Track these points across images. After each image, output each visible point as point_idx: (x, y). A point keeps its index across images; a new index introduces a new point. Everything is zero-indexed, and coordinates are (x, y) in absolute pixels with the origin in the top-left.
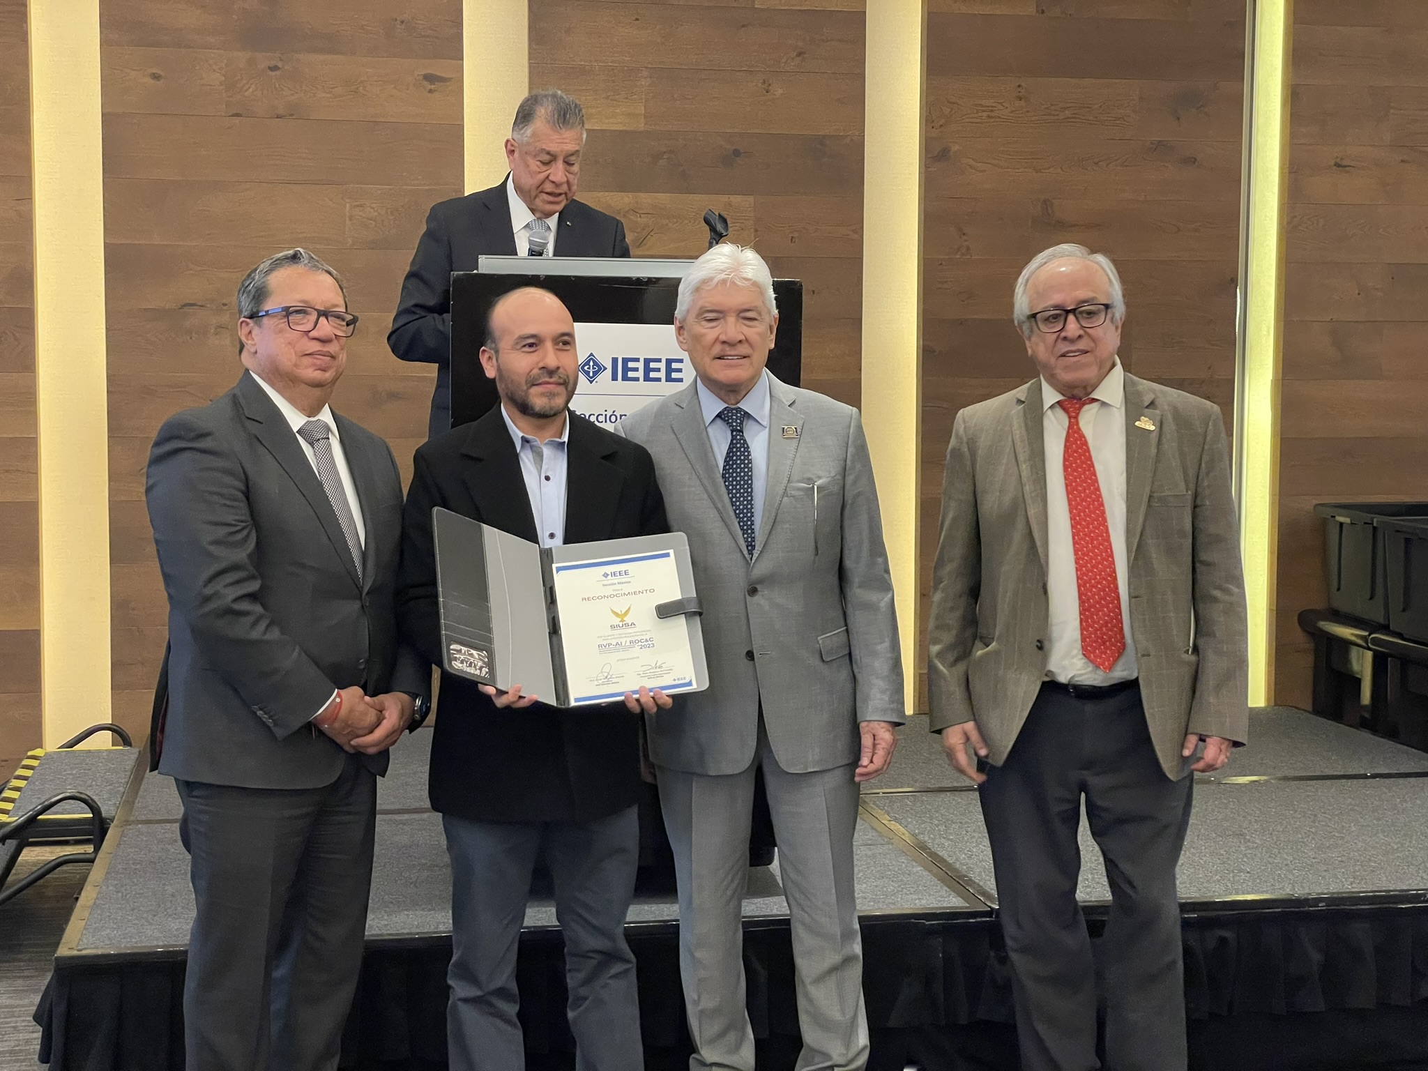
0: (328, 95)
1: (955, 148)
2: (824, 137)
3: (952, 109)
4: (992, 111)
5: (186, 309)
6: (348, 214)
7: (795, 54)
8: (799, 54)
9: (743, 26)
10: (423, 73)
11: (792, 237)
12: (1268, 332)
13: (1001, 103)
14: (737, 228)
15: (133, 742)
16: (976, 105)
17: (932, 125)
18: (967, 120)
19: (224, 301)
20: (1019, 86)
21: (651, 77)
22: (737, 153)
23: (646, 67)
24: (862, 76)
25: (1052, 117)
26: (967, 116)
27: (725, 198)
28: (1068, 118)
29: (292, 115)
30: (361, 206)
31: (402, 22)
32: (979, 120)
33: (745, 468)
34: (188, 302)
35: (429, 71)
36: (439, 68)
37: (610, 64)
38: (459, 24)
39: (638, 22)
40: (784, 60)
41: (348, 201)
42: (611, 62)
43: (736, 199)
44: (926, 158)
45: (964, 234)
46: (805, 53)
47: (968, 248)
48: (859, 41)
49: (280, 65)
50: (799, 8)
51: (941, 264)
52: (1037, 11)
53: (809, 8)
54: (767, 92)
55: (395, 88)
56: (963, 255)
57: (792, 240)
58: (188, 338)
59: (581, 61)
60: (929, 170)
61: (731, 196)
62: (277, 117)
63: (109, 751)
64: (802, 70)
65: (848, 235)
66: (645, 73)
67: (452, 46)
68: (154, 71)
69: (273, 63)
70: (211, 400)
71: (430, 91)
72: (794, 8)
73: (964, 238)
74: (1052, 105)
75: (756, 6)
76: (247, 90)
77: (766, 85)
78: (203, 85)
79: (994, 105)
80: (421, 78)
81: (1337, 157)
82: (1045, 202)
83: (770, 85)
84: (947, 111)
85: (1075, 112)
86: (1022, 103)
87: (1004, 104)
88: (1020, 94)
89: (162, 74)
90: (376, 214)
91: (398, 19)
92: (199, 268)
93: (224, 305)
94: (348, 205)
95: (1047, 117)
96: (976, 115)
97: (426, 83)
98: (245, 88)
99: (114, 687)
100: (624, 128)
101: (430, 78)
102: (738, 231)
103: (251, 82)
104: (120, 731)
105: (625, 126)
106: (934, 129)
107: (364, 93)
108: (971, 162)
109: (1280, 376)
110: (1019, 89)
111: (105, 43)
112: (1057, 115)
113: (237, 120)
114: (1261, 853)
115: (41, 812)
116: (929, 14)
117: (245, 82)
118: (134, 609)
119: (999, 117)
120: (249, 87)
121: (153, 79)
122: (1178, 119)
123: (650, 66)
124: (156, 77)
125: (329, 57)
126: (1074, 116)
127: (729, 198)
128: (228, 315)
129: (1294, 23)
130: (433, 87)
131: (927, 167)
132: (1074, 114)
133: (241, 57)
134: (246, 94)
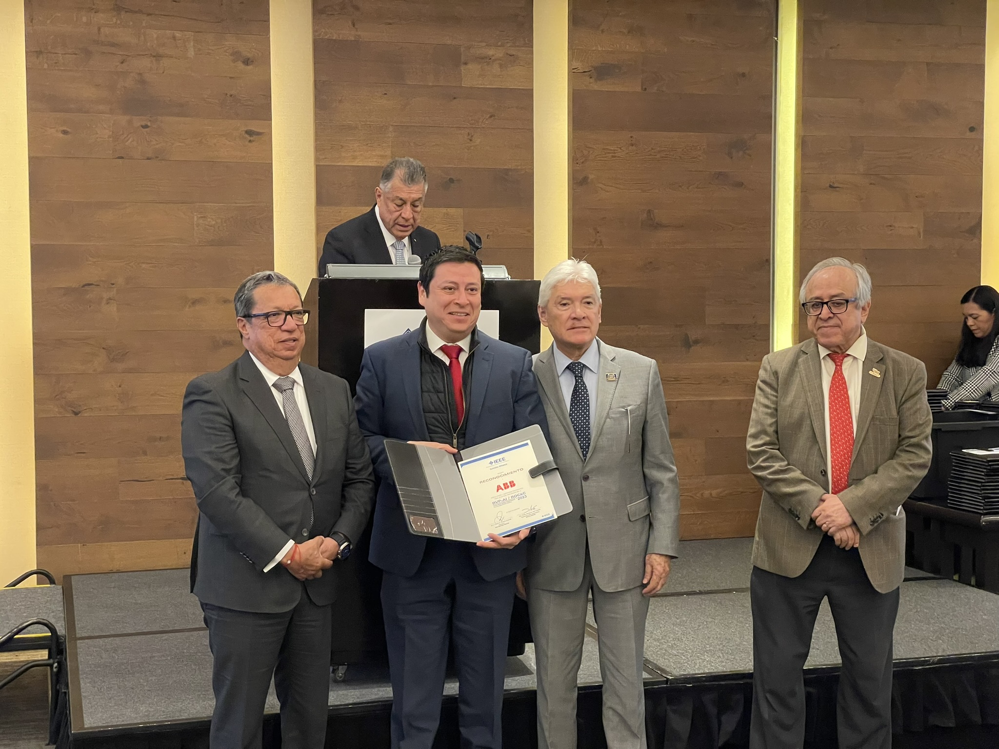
0: (182, 144)
1: (591, 177)
2: (507, 169)
3: (589, 152)
4: (615, 153)
5: (86, 288)
6: (195, 223)
7: (489, 116)
8: (491, 117)
9: (455, 98)
10: (246, 129)
11: (488, 235)
12: (788, 293)
13: (620, 148)
14: (453, 229)
15: (56, 582)
16: (604, 149)
17: (577, 161)
18: (599, 159)
19: (112, 282)
20: (631, 137)
21: (395, 132)
22: (451, 180)
23: (392, 125)
24: (532, 131)
25: (654, 157)
26: (599, 156)
27: (444, 210)
28: (663, 157)
29: (158, 157)
30: (205, 217)
31: (231, 96)
32: (605, 159)
33: (584, 399)
34: (87, 283)
35: (249, 128)
36: (254, 126)
37: (368, 123)
38: (268, 97)
39: (385, 96)
40: (481, 121)
41: (195, 214)
42: (369, 122)
43: (452, 211)
44: (574, 184)
45: (598, 232)
46: (494, 116)
47: (601, 242)
48: (529, 109)
49: (149, 124)
50: (490, 87)
51: (584, 252)
52: (642, 89)
53: (497, 87)
54: (471, 140)
55: (226, 139)
56: (598, 245)
57: (488, 237)
58: (89, 307)
59: (349, 121)
60: (575, 190)
61: (449, 209)
62: (148, 159)
63: (35, 588)
64: (492, 127)
65: (525, 234)
66: (391, 129)
67: (264, 111)
68: (65, 129)
69: (143, 123)
70: (103, 348)
71: (250, 141)
72: (488, 87)
73: (598, 234)
74: (652, 149)
75: (463, 85)
76: (127, 141)
77: (470, 136)
78: (97, 138)
79: (617, 149)
80: (244, 133)
81: (831, 182)
82: (649, 212)
83: (472, 136)
84: (585, 152)
85: (666, 153)
86: (634, 148)
87: (622, 148)
88: (632, 142)
89: (69, 130)
90: (214, 223)
91: (228, 94)
92: (95, 260)
93: (113, 284)
94: (195, 217)
95: (650, 157)
96: (604, 156)
97: (247, 136)
98: (126, 140)
99: (38, 544)
100: (379, 165)
101: (250, 133)
102: (453, 231)
103: (129, 136)
104: (48, 574)
105: (378, 163)
106: (578, 165)
107: (206, 142)
108: (600, 185)
109: (798, 322)
110: (631, 139)
111: (31, 110)
112: (656, 155)
113: (120, 161)
114: (822, 636)
115: (17, 633)
116: (574, 90)
117: (126, 136)
118: (51, 490)
119: (619, 157)
120: (129, 139)
121: (63, 134)
122: (732, 158)
123: (394, 124)
124: (65, 132)
125: (182, 119)
126: (666, 156)
127: (447, 210)
128: (115, 291)
129: (803, 96)
130: (252, 138)
131: (574, 189)
132: (667, 154)
133: (123, 119)
134: (127, 144)
